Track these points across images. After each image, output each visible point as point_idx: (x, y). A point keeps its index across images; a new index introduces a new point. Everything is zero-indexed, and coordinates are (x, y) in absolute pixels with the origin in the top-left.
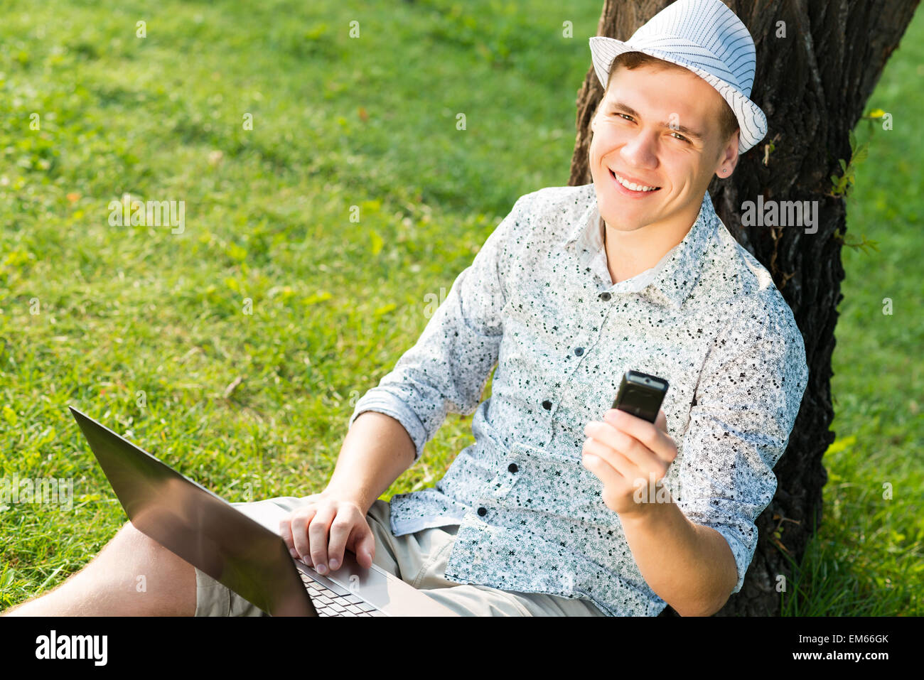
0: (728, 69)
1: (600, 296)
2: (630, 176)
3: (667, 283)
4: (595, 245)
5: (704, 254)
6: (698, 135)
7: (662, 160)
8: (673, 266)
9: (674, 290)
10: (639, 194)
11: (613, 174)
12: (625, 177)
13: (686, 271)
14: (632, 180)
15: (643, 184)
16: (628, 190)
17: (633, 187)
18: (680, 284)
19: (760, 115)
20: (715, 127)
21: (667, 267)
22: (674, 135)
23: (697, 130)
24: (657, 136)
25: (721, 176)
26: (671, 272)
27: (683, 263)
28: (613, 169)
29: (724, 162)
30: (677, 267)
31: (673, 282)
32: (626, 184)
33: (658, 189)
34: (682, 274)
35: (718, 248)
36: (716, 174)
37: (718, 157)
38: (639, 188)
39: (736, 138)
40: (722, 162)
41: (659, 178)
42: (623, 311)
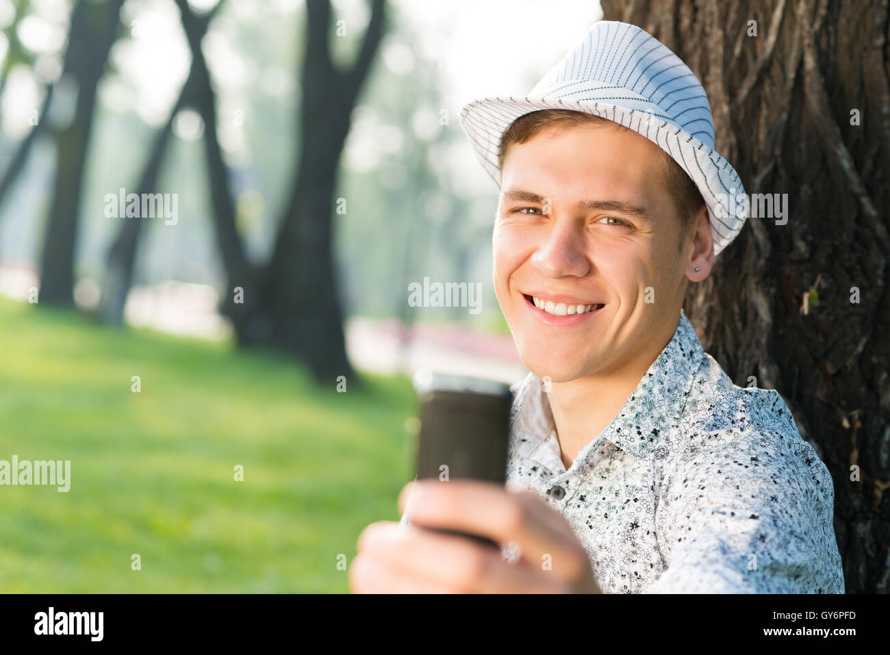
0: (666, 114)
1: (549, 492)
2: (552, 293)
3: (626, 431)
4: (539, 431)
5: (686, 394)
6: (639, 211)
7: (597, 259)
8: (632, 408)
9: (638, 441)
10: (573, 319)
11: (529, 299)
12: (546, 298)
13: (656, 415)
14: (557, 299)
15: (575, 302)
16: (552, 317)
17: (560, 309)
18: (646, 433)
19: (727, 171)
20: (665, 204)
22: (605, 221)
23: (637, 203)
24: (579, 224)
25: (694, 278)
26: (630, 415)
27: (650, 405)
28: (528, 291)
29: (694, 258)
30: (639, 409)
31: (635, 430)
32: (550, 307)
33: (601, 306)
34: (649, 420)
35: (707, 384)
36: (685, 277)
37: (680, 248)
38: (571, 310)
39: (705, 220)
40: (690, 258)
41: (598, 289)
42: (579, 506)
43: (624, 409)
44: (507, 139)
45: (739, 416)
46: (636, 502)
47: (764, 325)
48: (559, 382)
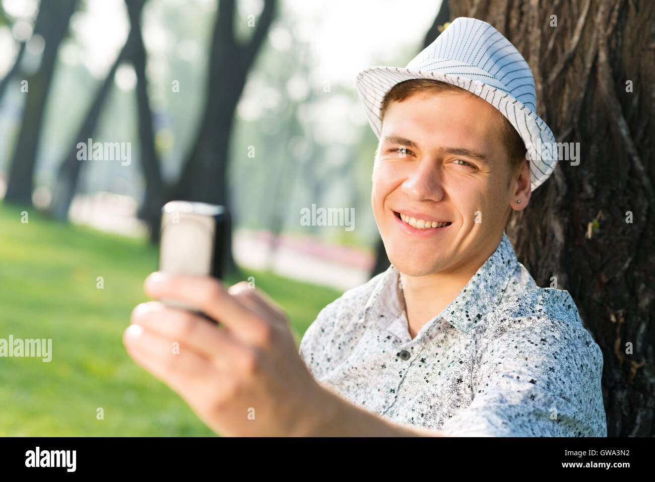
0: (505, 88)
1: (398, 355)
2: (415, 212)
3: (458, 314)
4: (393, 310)
5: (503, 291)
6: (481, 157)
7: (450, 190)
8: (464, 298)
9: (466, 322)
10: (428, 232)
11: (398, 215)
12: (410, 215)
13: (480, 304)
14: (418, 217)
15: (432, 220)
16: (414, 229)
17: (420, 224)
18: (473, 316)
19: (546, 132)
20: (500, 152)
21: (458, 299)
22: (457, 162)
23: (480, 151)
24: (438, 163)
25: (516, 207)
26: (462, 303)
27: (477, 296)
28: (397, 209)
29: (517, 194)
30: (469, 298)
31: (464, 314)
32: (413, 222)
33: (449, 224)
34: (475, 307)
35: (519, 285)
36: (510, 206)
37: (509, 185)
38: (428, 225)
39: (526, 167)
40: (514, 193)
41: (448, 212)
42: (420, 366)
43: (458, 298)
44: (389, 98)
45: (538, 307)
46: (461, 364)
47: (558, 244)
48: (415, 276)
